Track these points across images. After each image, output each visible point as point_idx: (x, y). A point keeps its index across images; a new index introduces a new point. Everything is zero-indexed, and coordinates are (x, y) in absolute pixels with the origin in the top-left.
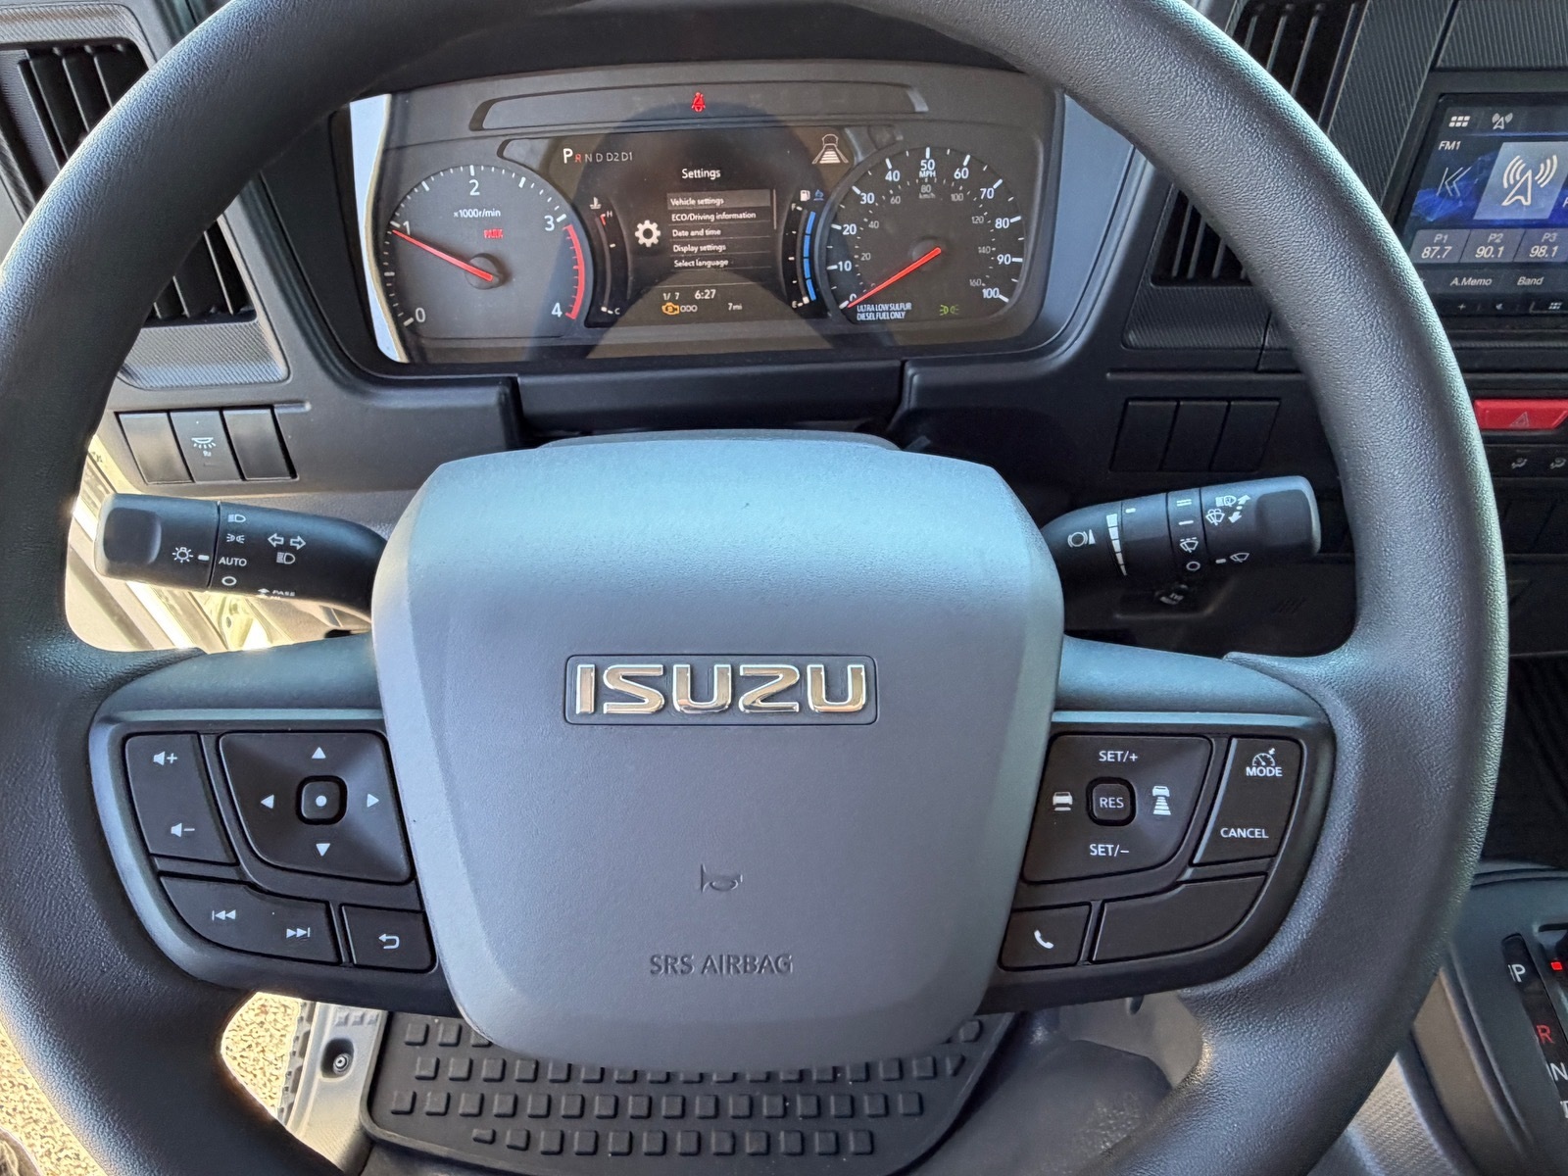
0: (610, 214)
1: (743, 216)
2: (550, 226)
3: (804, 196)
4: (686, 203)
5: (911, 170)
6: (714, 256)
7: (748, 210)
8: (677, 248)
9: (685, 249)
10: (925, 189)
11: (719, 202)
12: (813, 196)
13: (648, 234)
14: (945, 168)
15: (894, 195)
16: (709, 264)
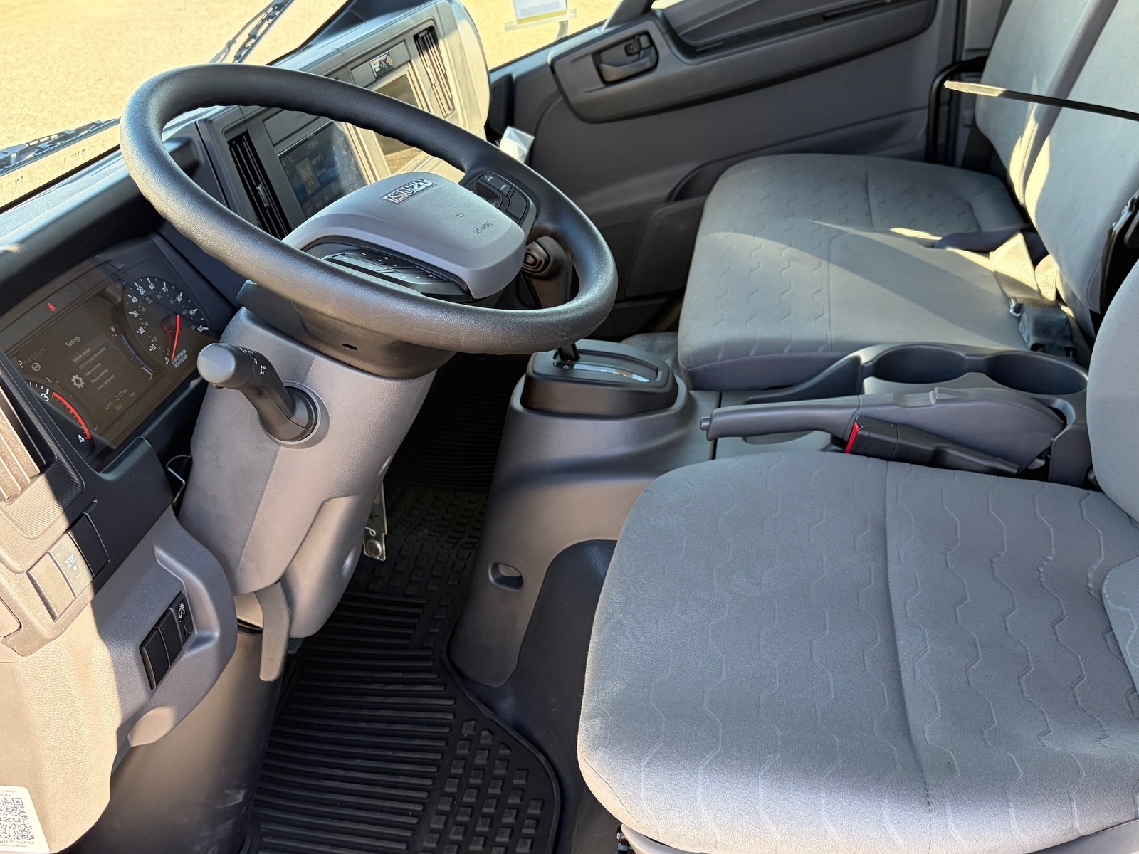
0: (58, 381)
1: (101, 351)
2: (46, 399)
3: (113, 329)
4: (79, 358)
5: (137, 294)
6: (108, 376)
7: (102, 347)
8: (93, 381)
9: (96, 379)
10: (147, 299)
11: (89, 350)
12: (115, 327)
13: (77, 381)
14: (146, 287)
15: (142, 307)
16: (109, 381)
